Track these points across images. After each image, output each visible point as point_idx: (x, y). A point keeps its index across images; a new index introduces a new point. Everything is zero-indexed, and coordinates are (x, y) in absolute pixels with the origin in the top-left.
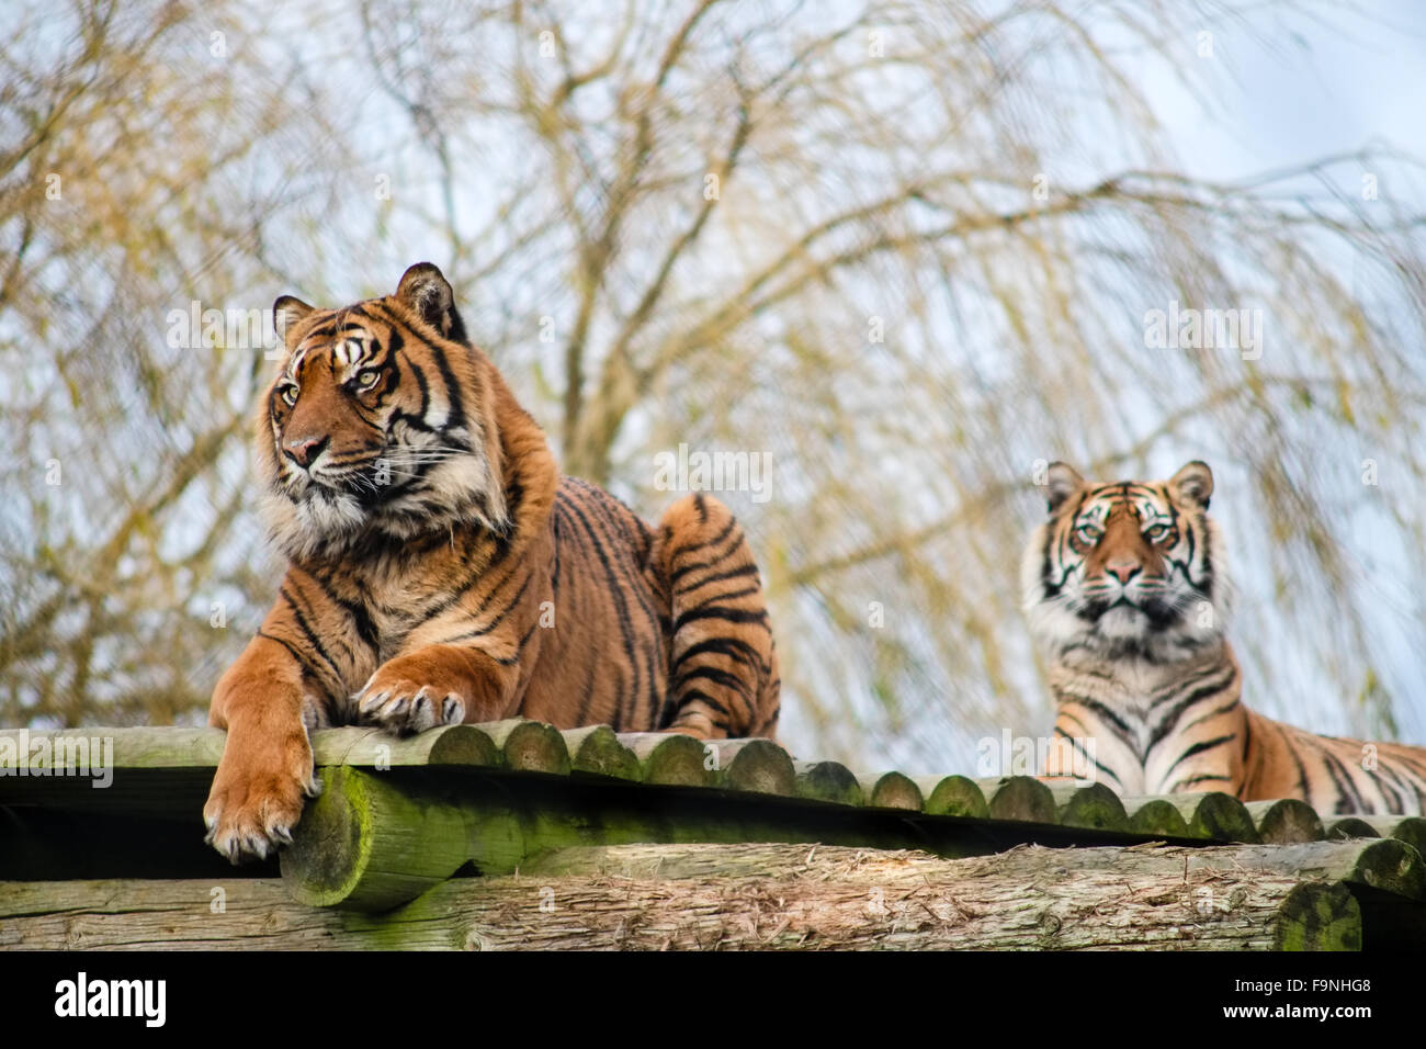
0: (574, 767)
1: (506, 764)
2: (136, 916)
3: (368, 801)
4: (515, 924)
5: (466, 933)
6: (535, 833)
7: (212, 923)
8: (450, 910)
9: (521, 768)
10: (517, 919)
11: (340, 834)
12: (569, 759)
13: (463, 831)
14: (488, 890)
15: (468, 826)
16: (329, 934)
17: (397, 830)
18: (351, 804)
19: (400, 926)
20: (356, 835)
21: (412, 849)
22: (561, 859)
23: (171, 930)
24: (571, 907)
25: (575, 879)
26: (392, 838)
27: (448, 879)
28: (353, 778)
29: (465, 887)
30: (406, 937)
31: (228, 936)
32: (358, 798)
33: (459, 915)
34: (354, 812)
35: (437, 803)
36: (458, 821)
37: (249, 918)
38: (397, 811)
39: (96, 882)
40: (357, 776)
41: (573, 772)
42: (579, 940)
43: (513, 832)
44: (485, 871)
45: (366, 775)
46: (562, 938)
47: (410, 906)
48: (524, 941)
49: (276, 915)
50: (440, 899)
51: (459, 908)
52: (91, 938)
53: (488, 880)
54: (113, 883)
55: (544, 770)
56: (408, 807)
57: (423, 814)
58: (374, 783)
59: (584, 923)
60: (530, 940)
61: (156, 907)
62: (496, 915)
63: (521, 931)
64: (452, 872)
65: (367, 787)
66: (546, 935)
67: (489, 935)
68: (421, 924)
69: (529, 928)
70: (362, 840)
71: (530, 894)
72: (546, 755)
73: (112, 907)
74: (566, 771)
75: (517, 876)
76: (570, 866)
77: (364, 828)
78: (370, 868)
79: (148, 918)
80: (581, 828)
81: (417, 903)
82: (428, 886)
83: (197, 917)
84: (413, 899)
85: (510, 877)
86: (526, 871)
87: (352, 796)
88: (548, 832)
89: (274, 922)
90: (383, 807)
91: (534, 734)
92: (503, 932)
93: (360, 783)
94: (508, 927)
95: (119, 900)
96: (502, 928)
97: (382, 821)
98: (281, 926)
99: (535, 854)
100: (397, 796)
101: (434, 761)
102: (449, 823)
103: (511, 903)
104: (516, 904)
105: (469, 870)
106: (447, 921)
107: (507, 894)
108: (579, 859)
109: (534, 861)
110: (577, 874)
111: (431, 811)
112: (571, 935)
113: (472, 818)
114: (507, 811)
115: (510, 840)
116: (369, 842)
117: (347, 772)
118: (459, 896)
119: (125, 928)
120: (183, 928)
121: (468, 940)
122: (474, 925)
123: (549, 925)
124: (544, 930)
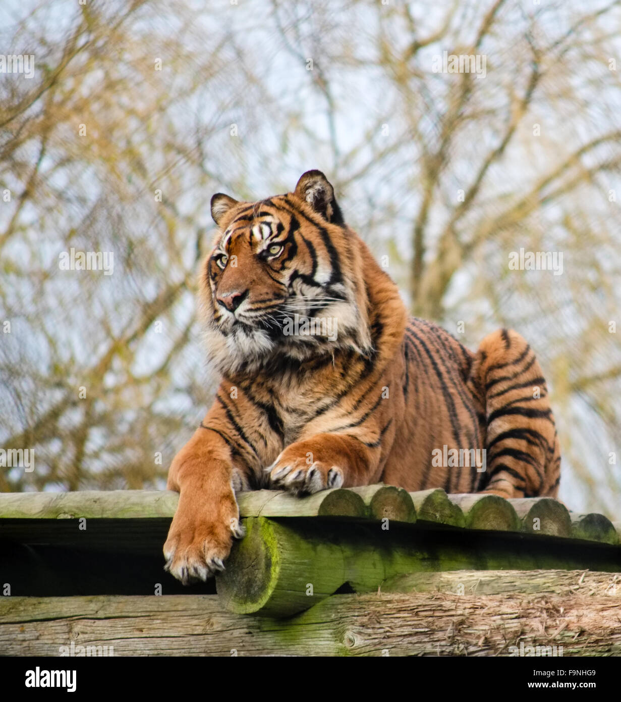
0: (419, 518)
1: (372, 516)
2: (117, 620)
3: (277, 541)
4: (378, 626)
5: (344, 632)
6: (391, 562)
7: (169, 625)
8: (333, 616)
10: (379, 623)
11: (257, 564)
12: (415, 512)
13: (342, 562)
14: (360, 602)
15: (346, 558)
16: (250, 633)
17: (297, 561)
18: (265, 543)
19: (299, 628)
20: (268, 565)
21: (307, 574)
22: (410, 581)
23: (141, 630)
24: (417, 614)
25: (419, 595)
26: (293, 567)
27: (331, 595)
28: (266, 525)
29: (343, 600)
30: (302, 635)
31: (181, 634)
32: (270, 539)
33: (340, 620)
34: (267, 549)
35: (324, 543)
36: (339, 555)
37: (195, 622)
38: (297, 548)
39: (89, 597)
40: (269, 524)
41: (418, 521)
42: (422, 637)
43: (377, 562)
44: (357, 589)
45: (275, 523)
46: (410, 635)
47: (306, 614)
48: (384, 638)
49: (214, 620)
50: (326, 608)
51: (339, 614)
52: (86, 636)
53: (359, 596)
54: (101, 598)
55: (398, 519)
56: (304, 545)
57: (315, 549)
58: (281, 529)
59: (425, 625)
60: (389, 637)
61: (131, 615)
62: (365, 619)
63: (382, 631)
64: (334, 590)
65: (276, 532)
66: (399, 634)
67: (360, 633)
68: (314, 626)
69: (388, 629)
70: (272, 568)
71: (389, 605)
72: (399, 510)
73: (101, 614)
74: (413, 520)
75: (379, 593)
76: (416, 586)
77: (274, 559)
78: (278, 587)
79: (125, 622)
80: (423, 559)
81: (310, 612)
82: (318, 600)
83: (158, 621)
84: (310, 607)
85: (374, 593)
86: (386, 589)
87: (265, 538)
88: (401, 563)
89: (212, 625)
90: (287, 545)
91: (391, 495)
92: (370, 631)
93: (271, 529)
94: (373, 628)
95: (105, 610)
96: (368, 628)
97: (286, 555)
98: (217, 627)
99: (392, 578)
100: (297, 538)
101: (322, 514)
102: (332, 556)
103: (375, 612)
104: (379, 612)
105: (346, 589)
106: (331, 624)
107: (372, 605)
108: (422, 581)
109: (390, 582)
110: (421, 591)
111: (320, 547)
112: (416, 634)
113: (348, 552)
114: (372, 548)
115: (375, 568)
116: (278, 569)
117: (262, 521)
118: (340, 607)
119: (110, 629)
120: (150, 629)
121: (346, 637)
122: (350, 627)
123: (401, 626)
124: (398, 630)
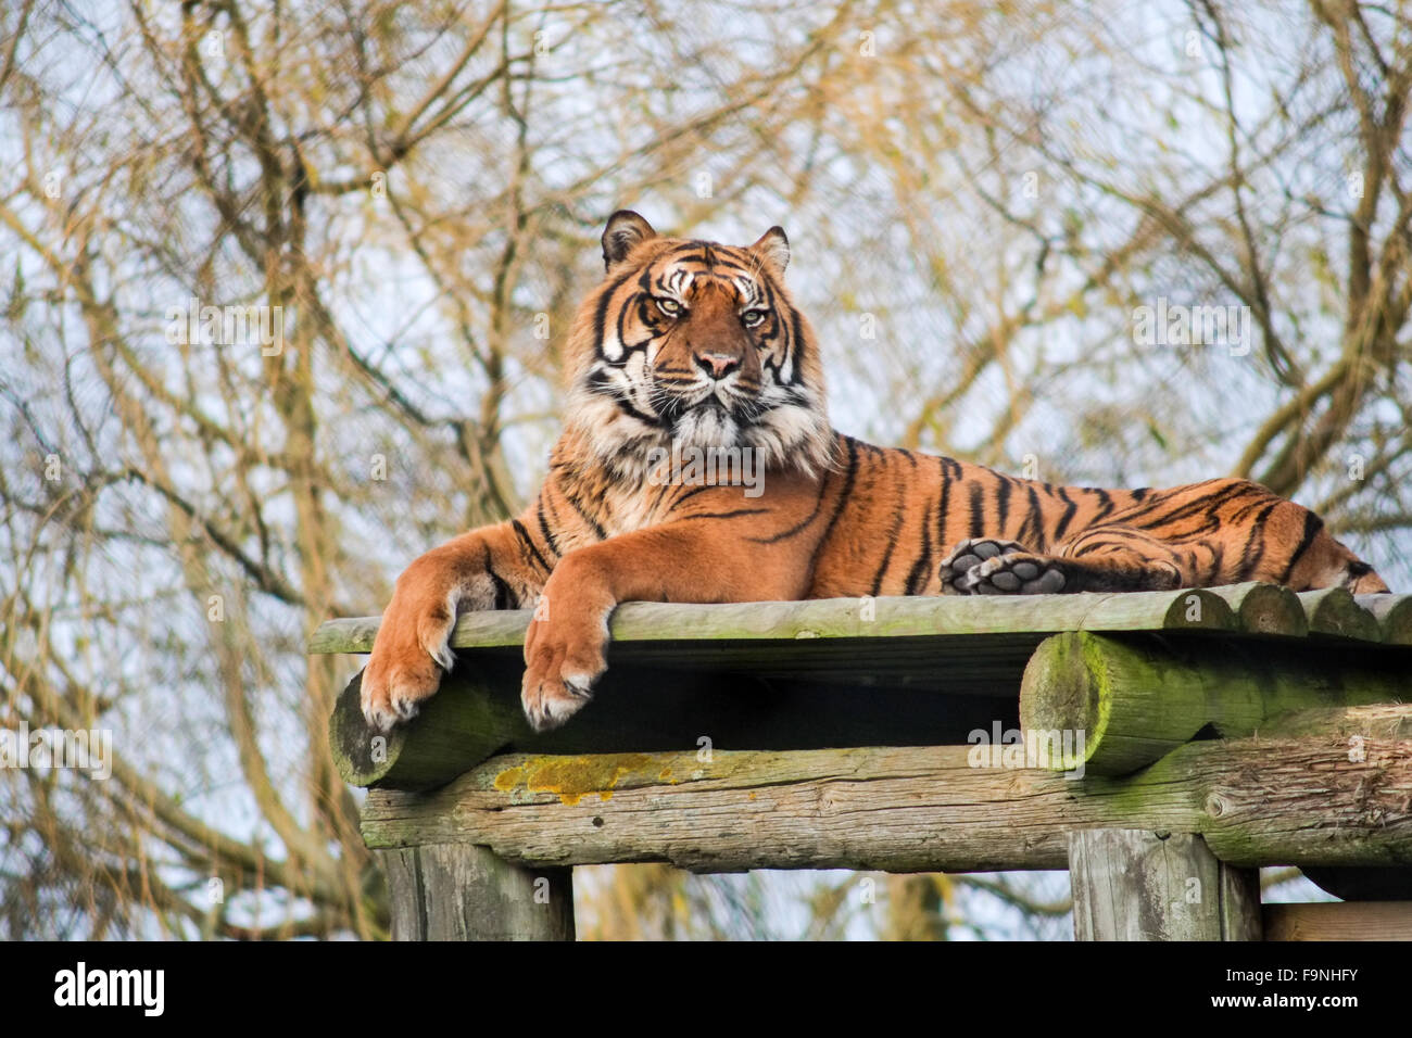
0: (1311, 629)
1: (1242, 626)
2: (885, 782)
3: (1105, 665)
4: (1255, 785)
5: (1206, 794)
6: (1273, 693)
7: (958, 788)
8: (1190, 772)
9: (1256, 631)
10: (1257, 781)
11: (1079, 699)
12: (1306, 621)
13: (1201, 694)
14: (1228, 752)
15: (1207, 689)
16: (1072, 798)
17: (1135, 693)
18: (1089, 669)
19: (1142, 789)
20: (1095, 700)
21: (1151, 713)
22: (1301, 721)
23: (919, 796)
24: (1311, 768)
25: (1314, 740)
26: (1131, 702)
27: (1188, 742)
28: (1090, 643)
29: (1205, 749)
30: (1146, 799)
31: (974, 801)
32: (1095, 663)
33: (1199, 778)
34: (1092, 677)
35: (1175, 667)
36: (1196, 684)
37: (994, 783)
38: (1135, 675)
39: (846, 750)
40: (1094, 641)
41: (1310, 634)
42: (1319, 800)
43: (1252, 694)
44: (1226, 733)
45: (1103, 640)
46: (1302, 798)
47: (1151, 769)
48: (1264, 802)
49: (1020, 781)
50: (1180, 762)
51: (1199, 770)
52: (842, 805)
53: (1227, 743)
54: (862, 751)
55: (1282, 632)
56: (1145, 671)
57: (1161, 677)
58: (1113, 647)
59: (1324, 783)
60: (1271, 801)
61: (903, 774)
62: (1237, 776)
63: (1261, 792)
64: (1193, 734)
65: (1106, 653)
66: (1286, 796)
67: (1229, 796)
68: (1163, 787)
69: (1269, 789)
70: (1100, 704)
71: (1270, 756)
72: (1282, 617)
73: (861, 774)
74: (1303, 633)
75: (1255, 738)
76: (1310, 727)
77: (1102, 692)
78: (1109, 732)
79: (897, 784)
80: (1321, 689)
81: (1158, 765)
82: (1167, 749)
83: (943, 783)
84: (1154, 762)
85: (1248, 739)
86: (1267, 733)
87: (1089, 661)
88: (1287, 695)
89: (1018, 787)
90: (1120, 671)
91: (1269, 597)
92: (1243, 793)
93: (1097, 649)
94: (1248, 788)
95: (867, 767)
96: (1241, 789)
97: (1120, 686)
98: (1025, 791)
99: (1275, 716)
100: (1135, 660)
101: (1170, 625)
102: (1187, 686)
103: (1249, 765)
104: (1256, 766)
105: (1208, 732)
106: (1188, 784)
107: (1246, 755)
108: (1318, 720)
109: (1270, 722)
110: (1317, 735)
111: (1169, 674)
112: (1311, 795)
113: (1211, 681)
114: (1245, 674)
115: (1250, 702)
116: (1108, 706)
117: (1084, 637)
118: (1200, 759)
119: (875, 795)
120: (931, 794)
121: (1209, 802)
122: (1215, 787)
123: (1288, 785)
124: (1284, 791)
